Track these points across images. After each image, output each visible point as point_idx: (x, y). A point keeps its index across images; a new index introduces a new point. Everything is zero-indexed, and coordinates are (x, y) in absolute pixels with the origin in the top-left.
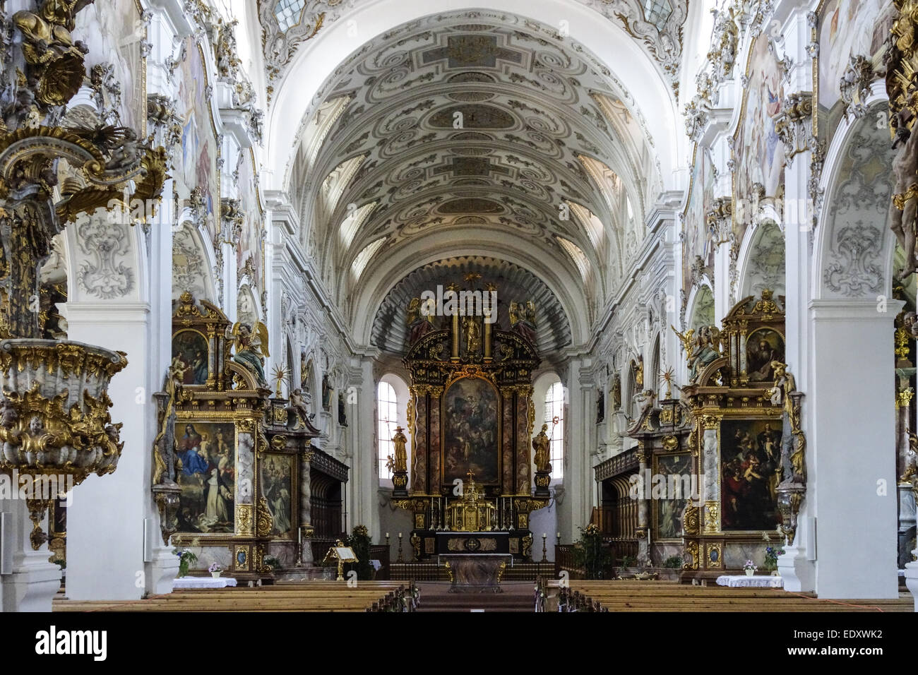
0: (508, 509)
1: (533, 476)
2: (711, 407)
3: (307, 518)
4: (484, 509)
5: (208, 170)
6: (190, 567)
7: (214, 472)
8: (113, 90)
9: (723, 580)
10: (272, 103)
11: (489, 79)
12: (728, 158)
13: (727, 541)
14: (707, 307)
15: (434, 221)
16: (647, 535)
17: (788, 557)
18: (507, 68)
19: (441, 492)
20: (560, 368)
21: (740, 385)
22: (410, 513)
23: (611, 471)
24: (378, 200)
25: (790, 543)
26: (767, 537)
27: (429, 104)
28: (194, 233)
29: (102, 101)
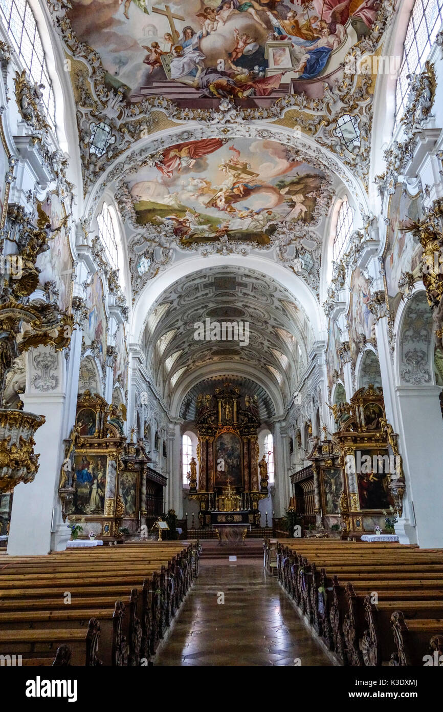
0: (247, 499)
1: (260, 481)
2: (349, 443)
3: (144, 506)
4: (235, 499)
5: (101, 333)
6: (79, 534)
7: (95, 481)
8: (56, 293)
9: (365, 537)
10: (134, 305)
11: (233, 295)
12: (346, 324)
13: (364, 515)
14: (341, 393)
15: (209, 359)
16: (320, 513)
17: (400, 525)
18: (241, 290)
19: (213, 491)
20: (271, 427)
21: (362, 431)
22: (198, 501)
23: (299, 478)
24: (183, 350)
25: (400, 516)
26: (385, 513)
27: (206, 306)
28: (93, 361)
29: (49, 298)
